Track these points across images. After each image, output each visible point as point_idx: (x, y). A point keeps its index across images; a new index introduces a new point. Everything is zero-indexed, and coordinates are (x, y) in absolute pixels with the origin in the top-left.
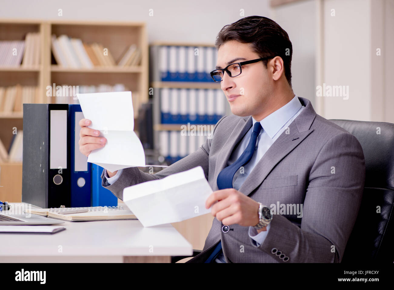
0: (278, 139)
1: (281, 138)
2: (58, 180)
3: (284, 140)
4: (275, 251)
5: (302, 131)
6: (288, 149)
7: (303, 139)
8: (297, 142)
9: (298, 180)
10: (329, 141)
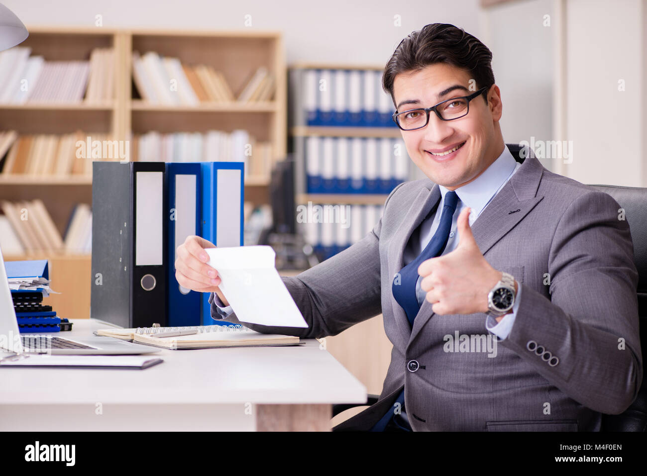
0: (485, 211)
1: (490, 210)
4: (532, 346)
5: (523, 199)
6: (503, 228)
7: (527, 212)
8: (518, 216)
9: (526, 274)
10: (568, 208)
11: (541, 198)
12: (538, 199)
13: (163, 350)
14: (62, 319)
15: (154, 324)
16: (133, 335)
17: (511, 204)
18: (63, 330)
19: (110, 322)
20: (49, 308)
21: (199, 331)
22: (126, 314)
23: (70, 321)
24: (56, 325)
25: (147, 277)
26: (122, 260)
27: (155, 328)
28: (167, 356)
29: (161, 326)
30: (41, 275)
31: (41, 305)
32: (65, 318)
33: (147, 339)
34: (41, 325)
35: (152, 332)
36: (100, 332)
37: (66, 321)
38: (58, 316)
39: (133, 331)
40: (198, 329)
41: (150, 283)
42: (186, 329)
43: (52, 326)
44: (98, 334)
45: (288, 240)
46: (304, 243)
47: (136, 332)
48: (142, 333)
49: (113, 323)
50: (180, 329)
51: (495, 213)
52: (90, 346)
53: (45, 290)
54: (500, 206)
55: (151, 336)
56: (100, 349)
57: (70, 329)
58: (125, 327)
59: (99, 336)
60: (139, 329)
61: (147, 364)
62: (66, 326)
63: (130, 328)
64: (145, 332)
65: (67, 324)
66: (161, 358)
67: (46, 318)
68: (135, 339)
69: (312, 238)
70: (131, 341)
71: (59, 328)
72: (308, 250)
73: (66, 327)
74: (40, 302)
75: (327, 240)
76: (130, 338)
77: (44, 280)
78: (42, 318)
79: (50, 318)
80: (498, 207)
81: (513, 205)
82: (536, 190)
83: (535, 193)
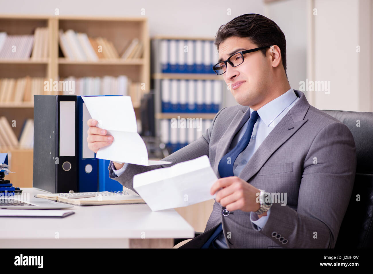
0: (274, 129)
1: (277, 128)
5: (296, 122)
6: (284, 138)
7: (298, 129)
8: (293, 131)
9: (294, 167)
10: (322, 130)
11: (307, 120)
12: (305, 120)
13: (75, 206)
15: (70, 191)
16: (57, 198)
17: (289, 125)
19: (44, 190)
20: (8, 182)
21: (97, 195)
22: (54, 185)
25: (67, 163)
26: (51, 153)
27: (71, 193)
28: (77, 210)
29: (74, 192)
30: (3, 162)
31: (3, 180)
32: (18, 187)
33: (66, 200)
35: (69, 195)
36: (38, 195)
37: (18, 189)
39: (57, 195)
40: (96, 194)
41: (68, 167)
42: (89, 193)
44: (37, 197)
45: (151, 140)
46: (161, 142)
47: (59, 196)
48: (63, 196)
49: (46, 190)
50: (85, 194)
51: (280, 130)
52: (32, 204)
53: (6, 171)
54: (283, 126)
55: (68, 198)
56: (38, 206)
58: (53, 193)
60: (61, 193)
61: (65, 215)
63: (56, 193)
64: (65, 195)
66: (74, 211)
67: (6, 187)
68: (59, 200)
69: (165, 139)
70: (56, 201)
72: (162, 146)
73: (19, 193)
74: (3, 178)
75: (174, 140)
76: (56, 199)
77: (5, 165)
78: (4, 187)
79: (8, 187)
80: (282, 127)
81: (291, 125)
82: (304, 116)
83: (303, 118)
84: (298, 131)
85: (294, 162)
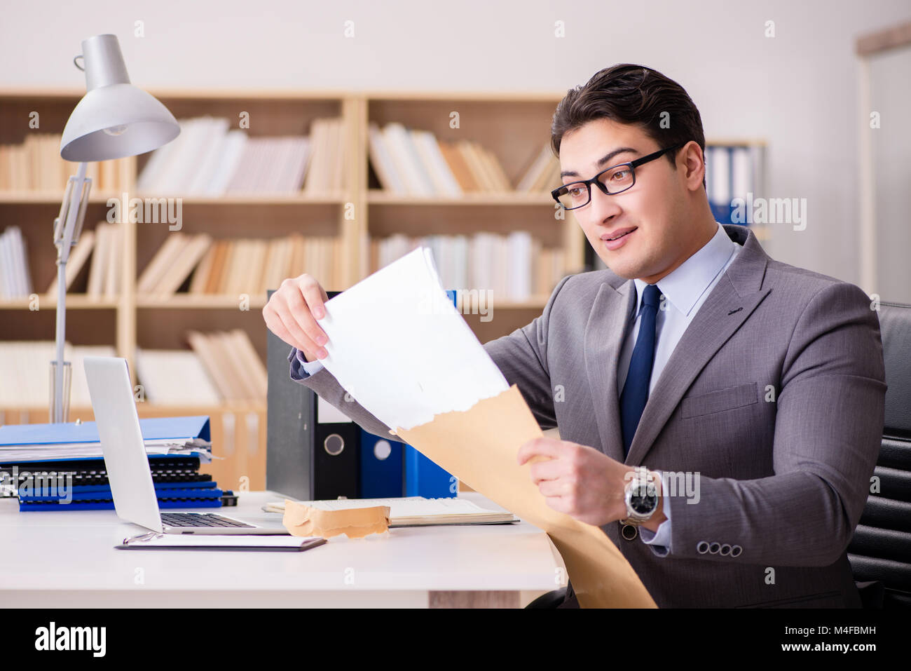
0: (698, 315)
1: (704, 312)
2: (335, 445)
3: (711, 315)
4: (703, 548)
5: (746, 294)
6: (723, 334)
7: (751, 310)
8: (741, 317)
9: (760, 392)
10: (809, 305)
11: (768, 290)
12: (765, 291)
14: (224, 491)
15: (339, 497)
18: (226, 504)
20: (207, 478)
23: (235, 494)
24: (216, 499)
30: (197, 435)
31: (197, 474)
32: (229, 490)
34: (198, 499)
37: (231, 493)
38: (219, 488)
43: (212, 500)
53: (203, 455)
54: (716, 306)
56: (260, 527)
57: (235, 504)
59: (268, 512)
61: (306, 545)
62: (229, 500)
65: (232, 498)
67: (204, 490)
71: (221, 503)
73: (230, 502)
74: (197, 470)
77: (202, 442)
78: (199, 490)
79: (208, 489)
80: (714, 307)
81: (732, 302)
82: (760, 282)
83: (760, 286)
84: (754, 313)
85: (758, 382)
